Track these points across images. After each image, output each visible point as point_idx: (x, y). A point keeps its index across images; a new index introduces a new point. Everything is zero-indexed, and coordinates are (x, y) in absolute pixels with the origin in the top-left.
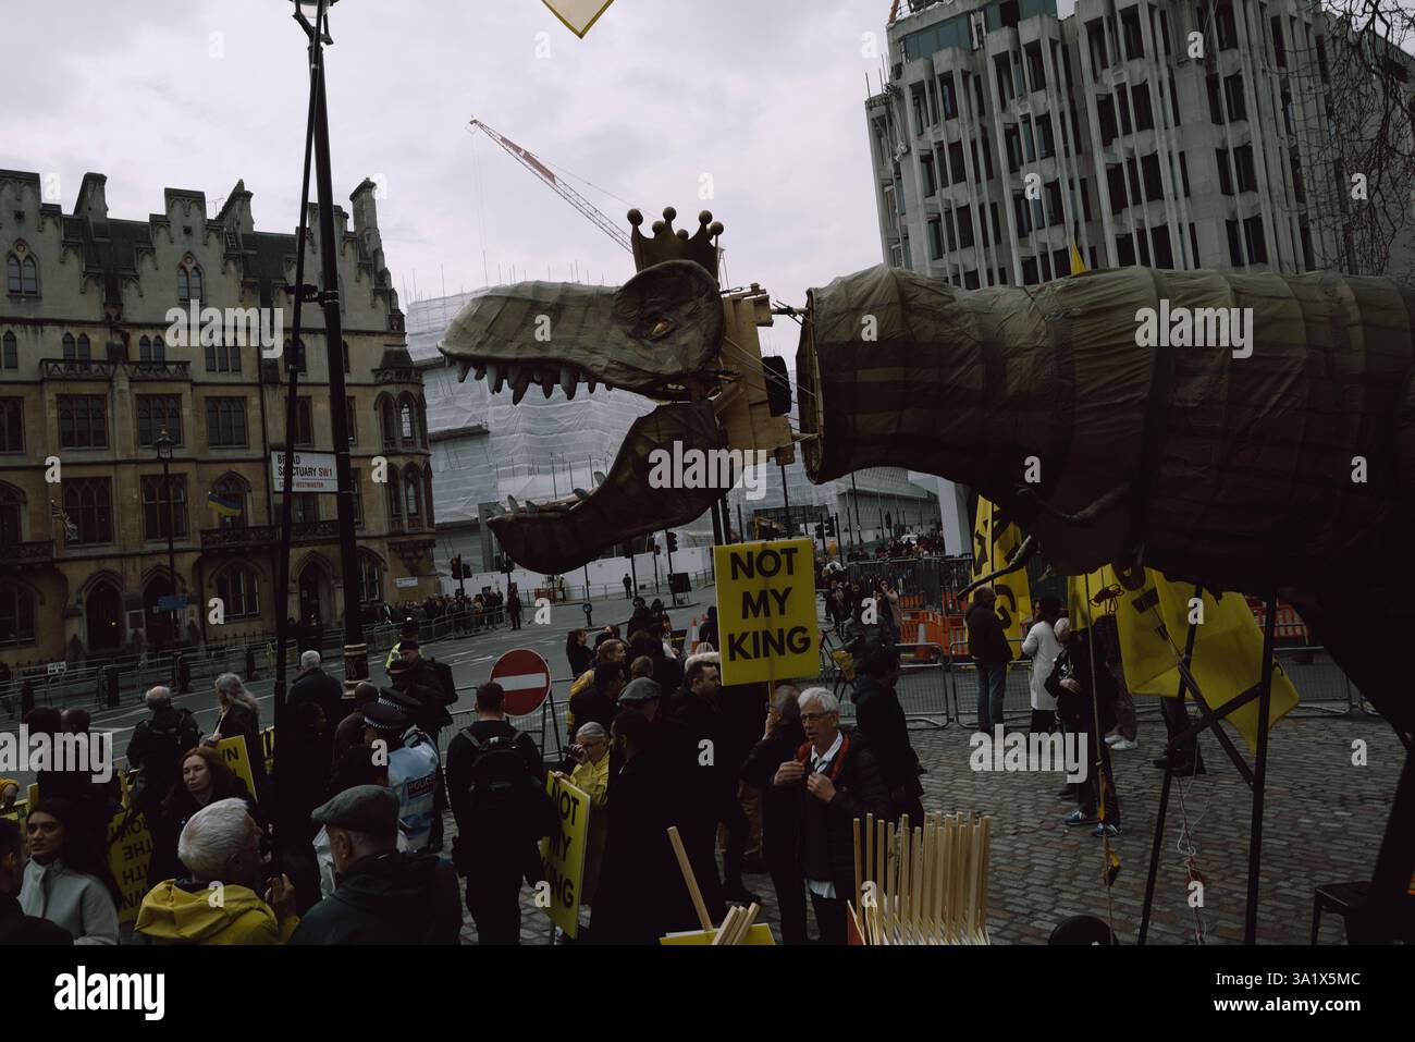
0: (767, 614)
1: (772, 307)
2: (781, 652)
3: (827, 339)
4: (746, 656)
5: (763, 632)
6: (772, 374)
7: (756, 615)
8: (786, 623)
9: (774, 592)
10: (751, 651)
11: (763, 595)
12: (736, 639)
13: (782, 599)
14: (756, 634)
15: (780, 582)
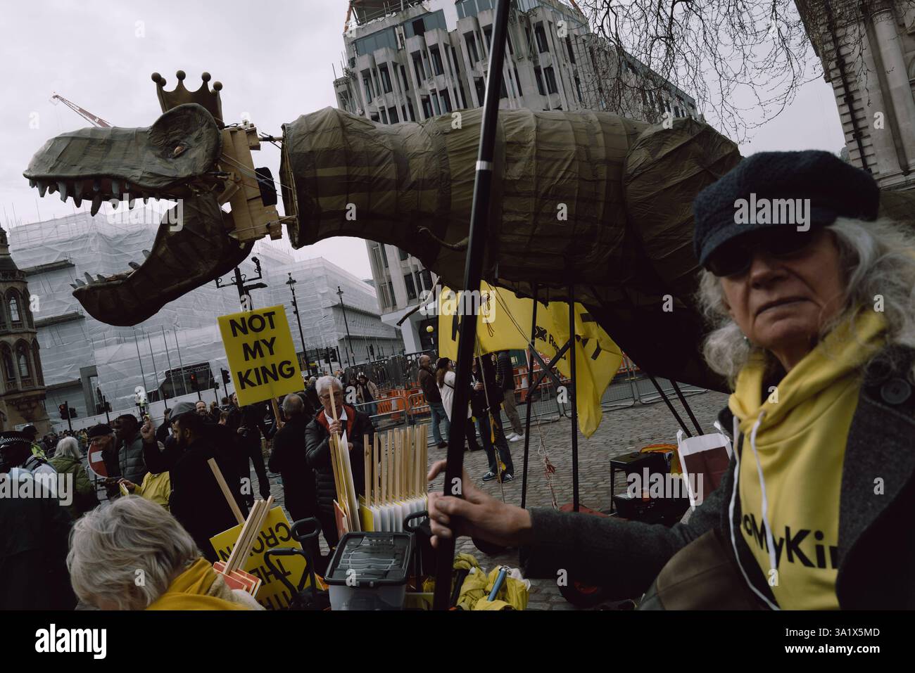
0: (262, 355)
1: (259, 137)
2: (276, 379)
3: (296, 151)
4: (252, 385)
5: (261, 368)
6: (262, 178)
7: (254, 357)
8: (276, 360)
9: (264, 341)
10: (255, 381)
11: (257, 344)
12: (243, 375)
13: (270, 345)
14: (256, 370)
15: (267, 334)
